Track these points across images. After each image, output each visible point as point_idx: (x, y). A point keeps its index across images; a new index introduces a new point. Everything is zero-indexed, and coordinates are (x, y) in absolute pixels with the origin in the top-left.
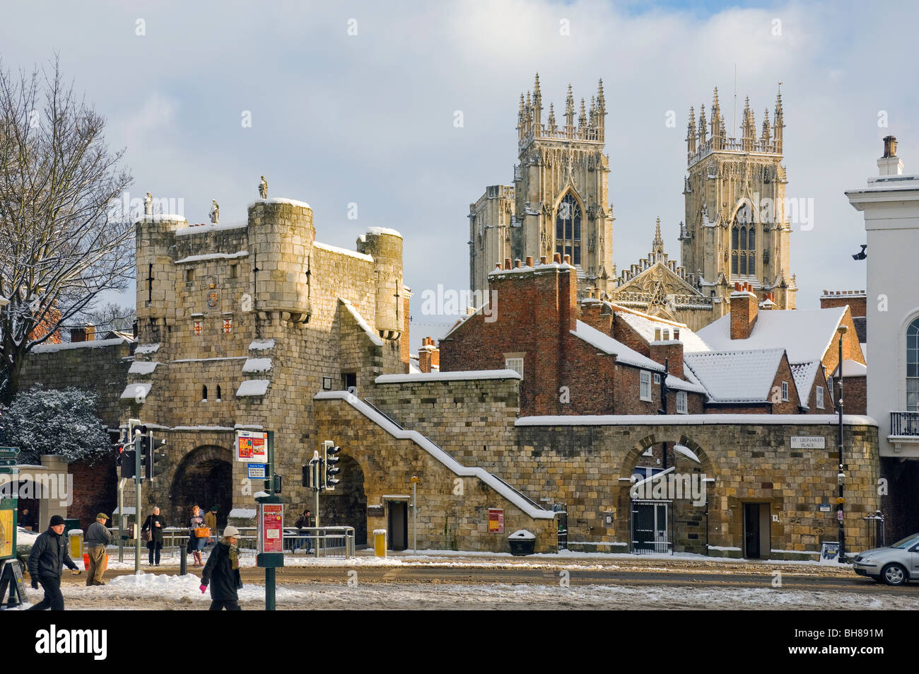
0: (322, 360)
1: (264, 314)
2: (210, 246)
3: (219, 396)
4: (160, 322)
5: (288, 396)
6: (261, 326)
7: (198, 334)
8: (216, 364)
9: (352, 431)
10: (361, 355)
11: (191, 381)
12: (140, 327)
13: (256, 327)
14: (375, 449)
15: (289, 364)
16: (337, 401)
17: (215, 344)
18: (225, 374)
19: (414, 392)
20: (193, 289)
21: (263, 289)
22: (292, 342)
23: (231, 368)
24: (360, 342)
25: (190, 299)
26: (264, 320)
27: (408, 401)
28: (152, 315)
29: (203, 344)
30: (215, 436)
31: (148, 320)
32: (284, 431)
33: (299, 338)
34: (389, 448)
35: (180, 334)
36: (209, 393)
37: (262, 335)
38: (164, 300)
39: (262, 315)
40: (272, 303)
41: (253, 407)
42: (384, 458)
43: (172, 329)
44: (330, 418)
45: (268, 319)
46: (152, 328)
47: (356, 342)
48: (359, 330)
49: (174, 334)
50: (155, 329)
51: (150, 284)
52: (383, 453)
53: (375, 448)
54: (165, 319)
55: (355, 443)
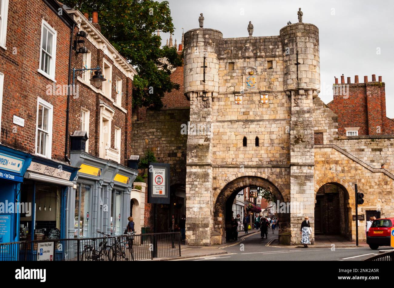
1: (304, 91)
2: (249, 48)
3: (257, 144)
4: (209, 95)
6: (299, 99)
7: (238, 104)
8: (255, 123)
9: (340, 168)
10: (327, 122)
11: (233, 133)
12: (193, 97)
13: (294, 99)
14: (357, 178)
16: (329, 149)
17: (253, 110)
18: (263, 130)
19: (366, 144)
20: (234, 74)
21: (304, 76)
23: (268, 126)
24: (326, 114)
25: (232, 81)
26: (302, 95)
27: (363, 150)
28: (206, 90)
29: (243, 110)
30: (255, 170)
31: (201, 93)
34: (367, 178)
35: (222, 103)
36: (248, 142)
37: (300, 104)
38: (213, 81)
39: (301, 92)
40: (310, 85)
41: (306, 150)
42: (363, 184)
43: (215, 100)
44: (323, 159)
45: (305, 95)
46: (203, 98)
47: (322, 114)
48: (325, 107)
49: (217, 103)
50: (205, 99)
51: (204, 70)
52: (363, 181)
54: (212, 93)
55: (342, 175)
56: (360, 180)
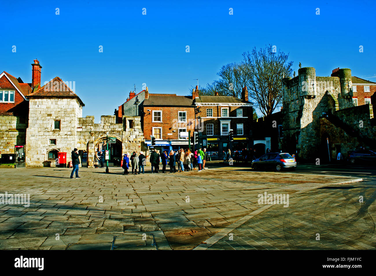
0: (321, 107)
2: (294, 82)
5: (309, 118)
6: (302, 100)
7: (293, 105)
8: (296, 112)
9: (327, 126)
10: (332, 104)
15: (309, 109)
17: (296, 107)
19: (344, 113)
20: (292, 93)
22: (310, 103)
25: (291, 96)
27: (343, 116)
31: (284, 103)
32: (308, 128)
33: (313, 102)
34: (335, 130)
35: (290, 105)
38: (286, 97)
40: (303, 94)
42: (334, 133)
44: (322, 123)
45: (303, 98)
46: (285, 105)
48: (331, 97)
53: (333, 130)
54: (287, 102)
55: (328, 129)
56: (333, 131)
